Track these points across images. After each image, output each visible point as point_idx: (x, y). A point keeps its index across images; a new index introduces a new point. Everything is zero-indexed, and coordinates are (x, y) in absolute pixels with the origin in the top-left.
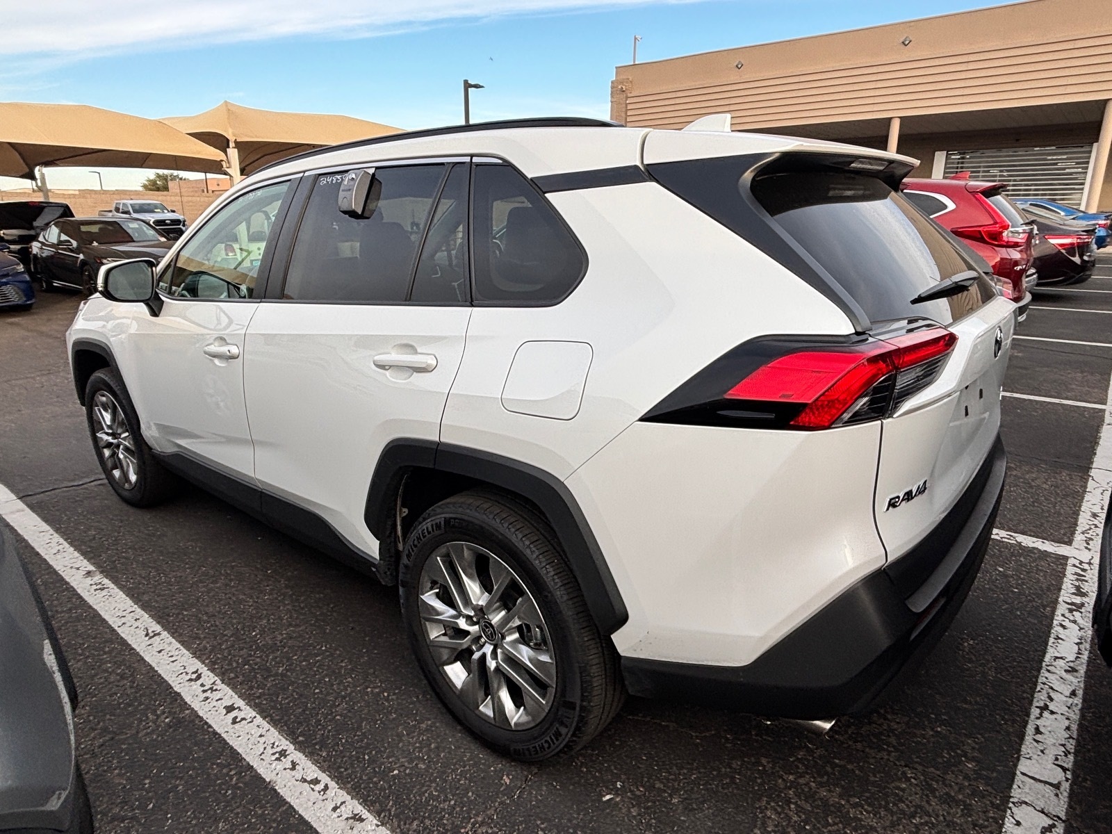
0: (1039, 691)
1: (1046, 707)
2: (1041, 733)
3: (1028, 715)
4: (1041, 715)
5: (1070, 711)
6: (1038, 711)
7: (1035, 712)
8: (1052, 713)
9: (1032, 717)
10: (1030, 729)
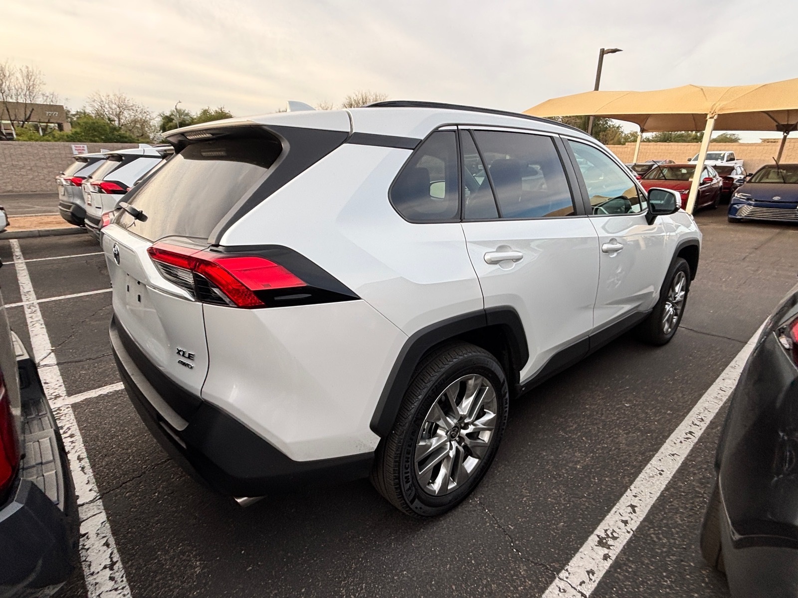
0: (122, 577)
1: (111, 567)
2: (104, 545)
3: (119, 551)
4: (111, 558)
5: (94, 582)
6: (115, 560)
7: (116, 557)
8: (105, 567)
9: (115, 551)
10: (112, 541)
